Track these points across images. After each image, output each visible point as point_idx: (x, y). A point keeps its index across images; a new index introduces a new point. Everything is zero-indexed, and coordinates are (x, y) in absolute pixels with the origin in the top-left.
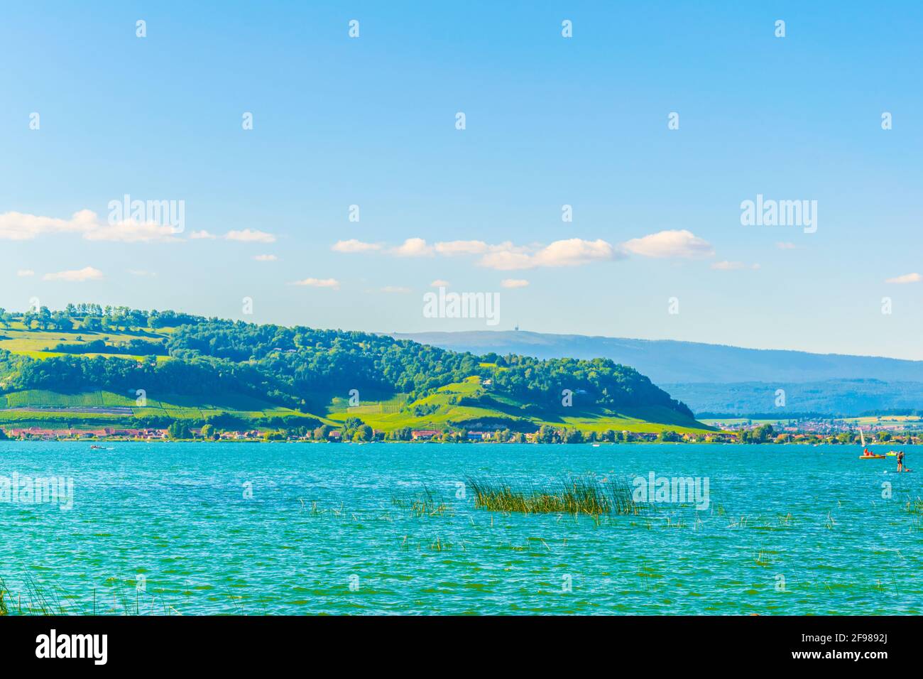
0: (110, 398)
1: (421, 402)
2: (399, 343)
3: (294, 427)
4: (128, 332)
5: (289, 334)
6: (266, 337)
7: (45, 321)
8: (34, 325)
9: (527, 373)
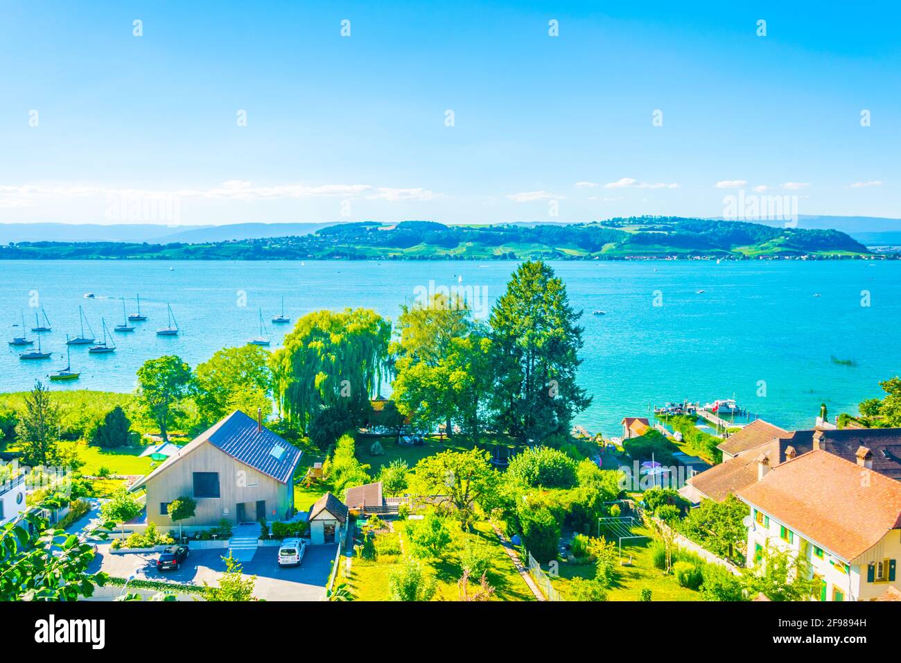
0: (657, 246)
1: (763, 245)
2: (755, 225)
3: (719, 255)
4: (661, 224)
5: (716, 223)
6: (708, 224)
7: (634, 221)
8: (631, 222)
9: (802, 235)
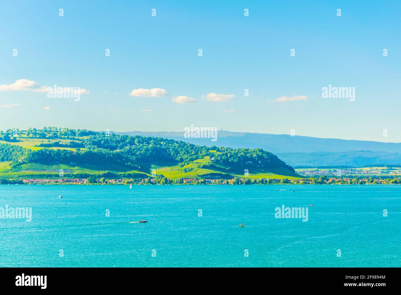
0: (63, 166)
1: (186, 167)
2: (177, 142)
3: (137, 178)
4: (68, 138)
5: (133, 139)
6: (124, 140)
7: (35, 134)
8: (31, 135)
9: (229, 155)
